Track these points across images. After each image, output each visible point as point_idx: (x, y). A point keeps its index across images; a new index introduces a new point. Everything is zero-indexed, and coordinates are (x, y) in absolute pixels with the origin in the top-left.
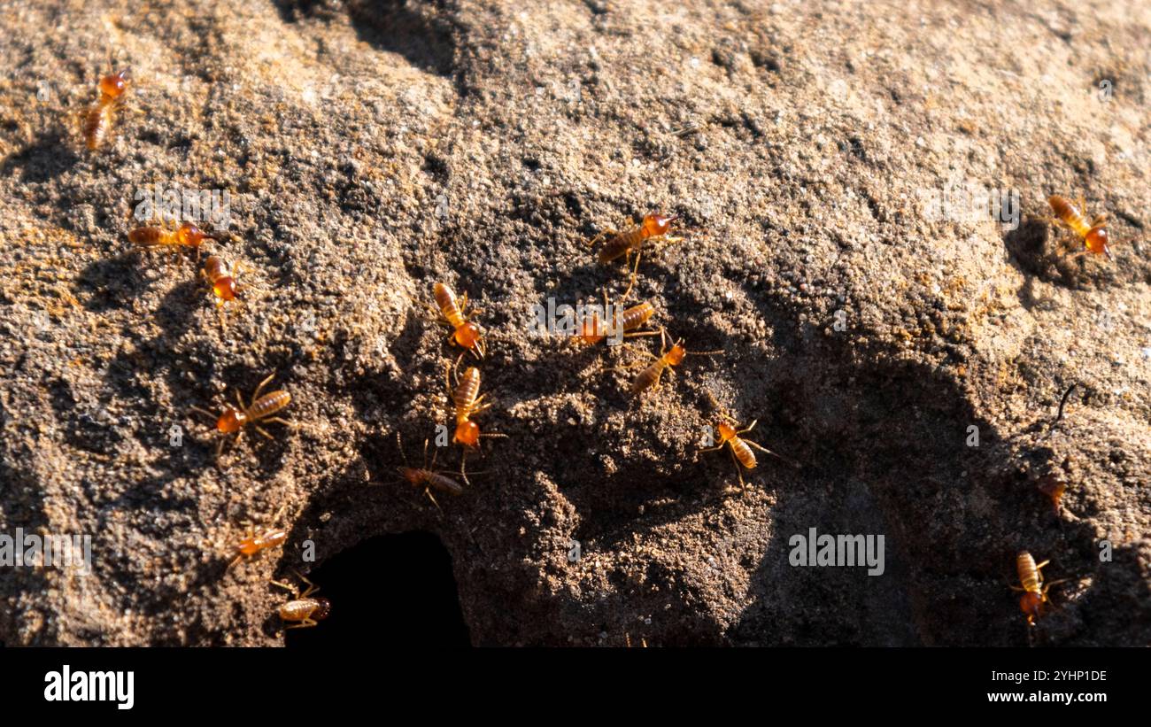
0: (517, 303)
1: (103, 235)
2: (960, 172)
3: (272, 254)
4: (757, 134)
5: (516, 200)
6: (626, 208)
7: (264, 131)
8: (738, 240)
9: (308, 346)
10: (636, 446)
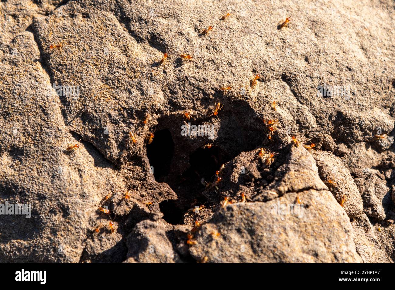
0: (179, 96)
1: (113, 86)
2: (246, 66)
3: (141, 89)
4: (214, 63)
5: (178, 78)
6: (195, 78)
7: (137, 67)
8: (213, 83)
9: (148, 107)
10: (199, 116)
